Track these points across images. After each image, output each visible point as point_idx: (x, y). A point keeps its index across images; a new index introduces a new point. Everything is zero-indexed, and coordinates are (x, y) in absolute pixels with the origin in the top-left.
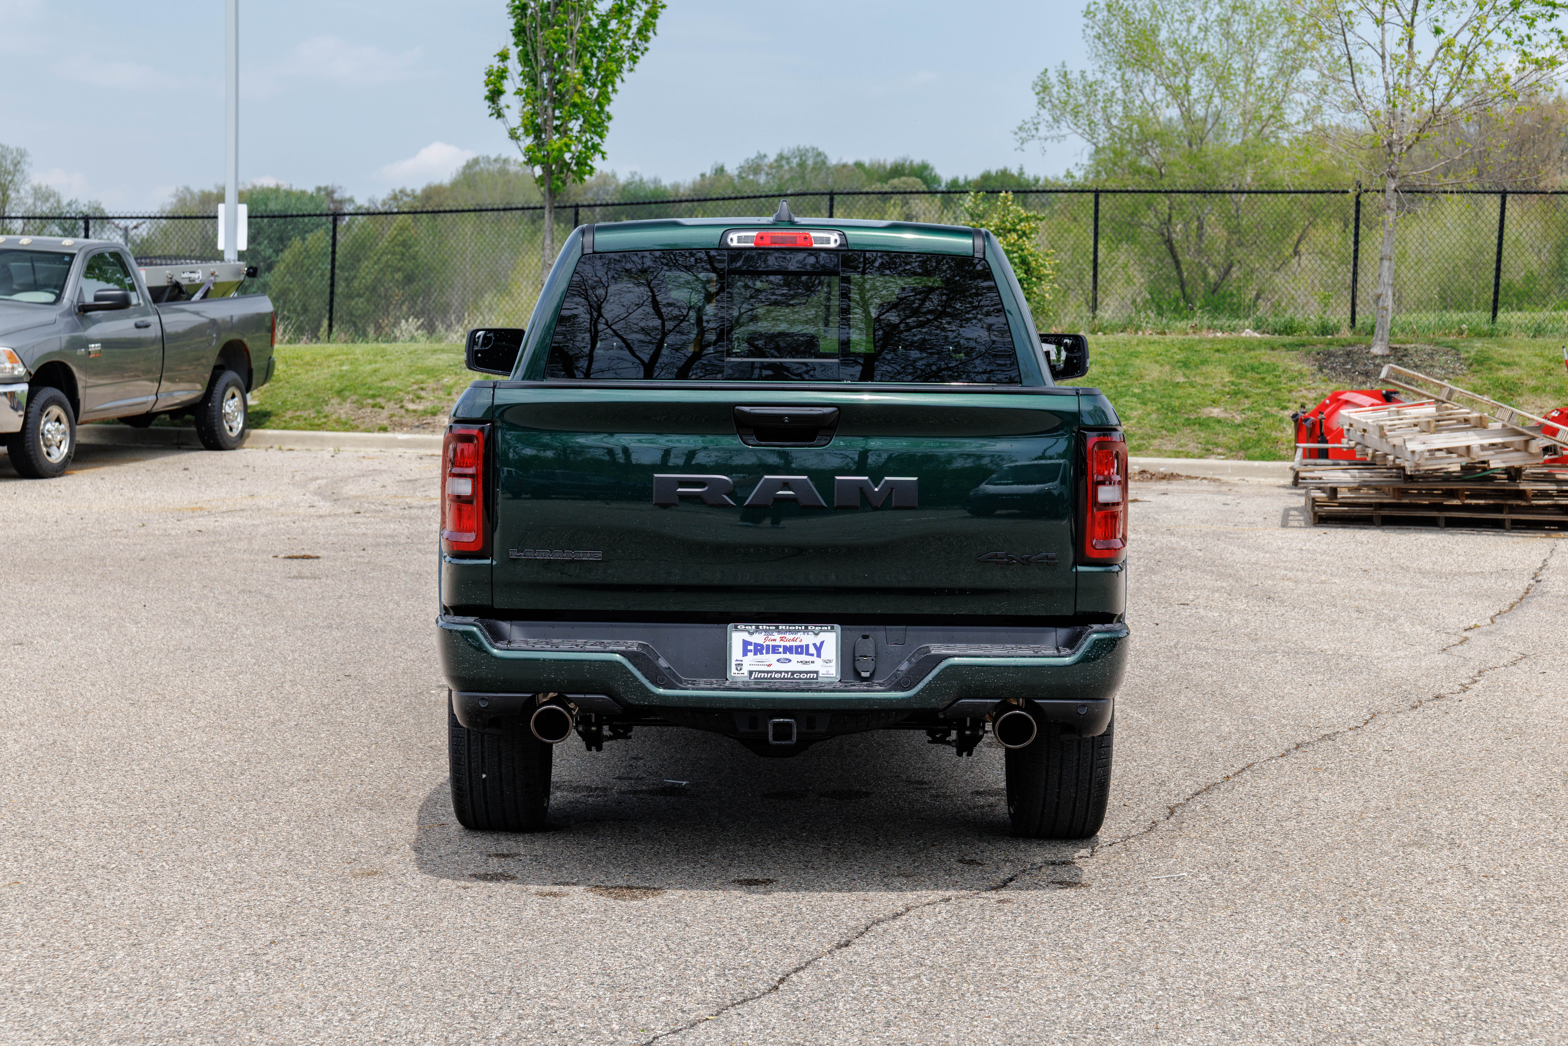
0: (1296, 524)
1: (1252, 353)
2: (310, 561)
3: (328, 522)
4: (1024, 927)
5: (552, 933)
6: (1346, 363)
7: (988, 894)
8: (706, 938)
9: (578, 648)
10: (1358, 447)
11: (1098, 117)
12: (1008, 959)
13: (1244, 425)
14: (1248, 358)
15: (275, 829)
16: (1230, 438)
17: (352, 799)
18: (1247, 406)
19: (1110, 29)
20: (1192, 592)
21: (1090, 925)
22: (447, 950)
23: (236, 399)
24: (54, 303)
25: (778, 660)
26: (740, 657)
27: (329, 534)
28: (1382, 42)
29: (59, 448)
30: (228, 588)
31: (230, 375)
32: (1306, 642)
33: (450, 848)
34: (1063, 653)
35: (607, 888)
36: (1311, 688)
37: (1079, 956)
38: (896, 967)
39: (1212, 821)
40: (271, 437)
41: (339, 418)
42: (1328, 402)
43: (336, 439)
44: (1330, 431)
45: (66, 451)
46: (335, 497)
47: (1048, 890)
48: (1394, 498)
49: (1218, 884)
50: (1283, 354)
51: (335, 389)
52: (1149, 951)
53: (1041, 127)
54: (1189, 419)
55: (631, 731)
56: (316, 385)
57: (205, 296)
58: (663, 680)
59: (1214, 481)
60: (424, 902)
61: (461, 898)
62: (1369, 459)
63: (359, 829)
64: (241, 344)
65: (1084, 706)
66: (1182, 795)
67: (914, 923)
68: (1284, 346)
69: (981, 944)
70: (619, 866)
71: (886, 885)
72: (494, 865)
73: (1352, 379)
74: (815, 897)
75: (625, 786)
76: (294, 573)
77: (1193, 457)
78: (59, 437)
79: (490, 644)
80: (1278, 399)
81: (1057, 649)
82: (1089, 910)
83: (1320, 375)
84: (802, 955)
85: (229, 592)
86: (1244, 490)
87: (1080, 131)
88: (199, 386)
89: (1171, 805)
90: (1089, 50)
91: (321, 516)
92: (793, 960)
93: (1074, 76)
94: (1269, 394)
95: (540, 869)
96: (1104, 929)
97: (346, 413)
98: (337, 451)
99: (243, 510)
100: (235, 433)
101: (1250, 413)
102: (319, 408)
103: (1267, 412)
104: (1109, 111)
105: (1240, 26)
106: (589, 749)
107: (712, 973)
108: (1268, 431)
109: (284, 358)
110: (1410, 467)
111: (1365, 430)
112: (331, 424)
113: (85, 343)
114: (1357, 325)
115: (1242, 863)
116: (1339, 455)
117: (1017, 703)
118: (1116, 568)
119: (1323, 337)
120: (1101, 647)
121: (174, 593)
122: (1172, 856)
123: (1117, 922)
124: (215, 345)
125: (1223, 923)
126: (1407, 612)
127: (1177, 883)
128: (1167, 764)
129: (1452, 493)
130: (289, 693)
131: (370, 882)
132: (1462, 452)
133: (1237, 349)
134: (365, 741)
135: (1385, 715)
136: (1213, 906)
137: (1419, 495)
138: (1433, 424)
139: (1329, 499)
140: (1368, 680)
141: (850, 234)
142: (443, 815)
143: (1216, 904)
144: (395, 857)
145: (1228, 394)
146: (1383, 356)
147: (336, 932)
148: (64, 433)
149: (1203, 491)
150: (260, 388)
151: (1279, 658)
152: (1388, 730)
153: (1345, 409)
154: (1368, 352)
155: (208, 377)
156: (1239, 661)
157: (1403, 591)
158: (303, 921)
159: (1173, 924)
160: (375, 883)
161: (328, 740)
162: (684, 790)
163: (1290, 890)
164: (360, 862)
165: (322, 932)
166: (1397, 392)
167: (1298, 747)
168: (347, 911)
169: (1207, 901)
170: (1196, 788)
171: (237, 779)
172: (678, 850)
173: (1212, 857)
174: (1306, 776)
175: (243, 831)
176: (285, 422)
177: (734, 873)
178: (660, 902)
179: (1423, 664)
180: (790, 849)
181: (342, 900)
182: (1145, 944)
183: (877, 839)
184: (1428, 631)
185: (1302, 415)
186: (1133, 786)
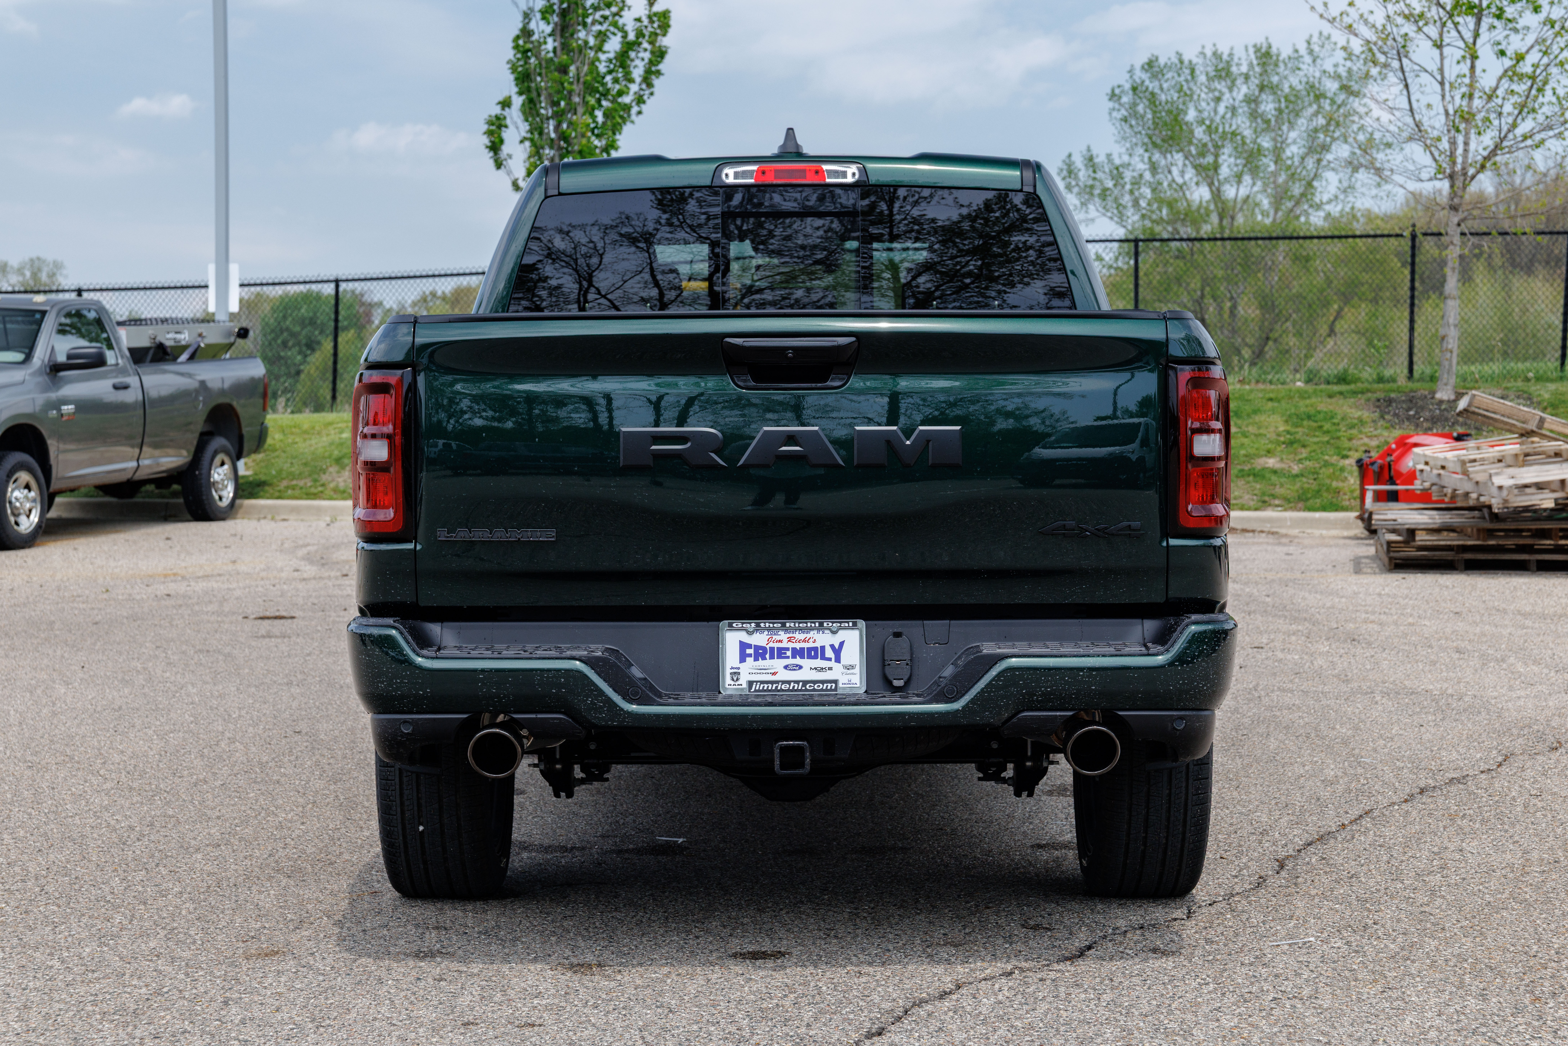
0: (1369, 570)
1: (1308, 402)
2: (282, 621)
3: (312, 585)
4: (1112, 1007)
5: (492, 1024)
6: (1409, 409)
7: (1061, 967)
8: (695, 1027)
9: (527, 655)
10: (1434, 488)
11: (1127, 199)
13: (1302, 475)
14: (1303, 406)
15: (161, 902)
16: (1287, 489)
17: (268, 865)
18: (1304, 455)
19: (1136, 111)
20: (1266, 636)
21: (1198, 1005)
23: (226, 467)
24: (24, 362)
25: (786, 667)
26: (737, 664)
27: (311, 596)
28: (1441, 70)
29: (28, 516)
30: (184, 647)
31: (219, 441)
32: (1406, 683)
33: (379, 920)
34: (1152, 651)
35: (572, 966)
36: (1422, 729)
39: (1334, 876)
40: (263, 507)
41: (337, 486)
42: (1394, 446)
43: (333, 508)
44: (1400, 474)
45: (36, 520)
46: (323, 561)
47: (1137, 960)
48: (1478, 539)
49: (1357, 952)
50: (1341, 402)
51: (334, 457)
54: (1242, 470)
55: (608, 771)
56: (313, 453)
57: (192, 358)
58: (637, 693)
59: (1273, 533)
60: (331, 988)
61: (380, 981)
62: (1446, 499)
63: (267, 901)
64: (230, 407)
65: (1181, 718)
66: (1290, 846)
67: (967, 1003)
68: (1341, 393)
69: (1057, 1030)
70: (590, 938)
71: (930, 956)
72: (432, 938)
73: (1417, 426)
74: (839, 974)
75: (608, 845)
76: (263, 632)
77: (1249, 509)
78: (28, 505)
79: (414, 651)
80: (1338, 448)
81: (1145, 646)
82: (1194, 984)
83: (1381, 422)
85: (184, 653)
86: (1306, 542)
87: (1109, 214)
88: (185, 453)
89: (1280, 857)
90: (1116, 132)
91: (304, 579)
93: (1101, 159)
94: (1328, 442)
95: (490, 943)
96: (1218, 1009)
97: (345, 481)
98: (334, 520)
99: (220, 575)
100: (225, 503)
101: (1308, 463)
102: (316, 476)
103: (1326, 461)
104: (1137, 193)
105: (1268, 106)
106: (557, 795)
108: (1328, 481)
109: (281, 427)
110: (1497, 505)
111: (1443, 467)
112: (328, 492)
113: (57, 405)
114: (1416, 374)
115: (1383, 926)
116: (1410, 497)
117: (1094, 716)
118: (1217, 542)
119: (1381, 386)
120: (1202, 642)
121: (120, 653)
122: (1291, 918)
123: (1232, 1000)
124: (202, 409)
125: (1374, 1001)
126: (1516, 653)
127: (1304, 951)
128: (1266, 810)
129: (1544, 534)
130: (224, 751)
131: (266, 965)
132: (1556, 486)
133: (1291, 398)
134: (301, 800)
135: (1521, 757)
136: (1356, 980)
137: (1506, 537)
138: (1521, 458)
139: (1406, 542)
140: (1490, 720)
141: (870, 166)
142: (379, 882)
143: (1360, 977)
144: (306, 933)
145: (1284, 443)
146: (1449, 401)
147: (203, 1032)
148: (34, 501)
149: (1261, 543)
150: (253, 456)
151: (1378, 698)
152: (1529, 773)
153: (1416, 450)
154: (1433, 398)
155: (195, 443)
156: (1332, 702)
157: (1505, 632)
158: (163, 1018)
159: (1308, 1003)
160: (273, 965)
161: (257, 801)
162: (680, 848)
163: (1454, 960)
164: (259, 940)
165: (185, 1032)
166: (1468, 435)
167: (1422, 791)
168: (226, 1003)
169: (1347, 973)
170: (1307, 837)
171: (130, 846)
172: (667, 918)
173: (1342, 918)
174: (1441, 824)
175: (119, 907)
176: (279, 491)
177: (735, 945)
178: (638, 982)
179: (1551, 704)
180: (808, 915)
181: (223, 988)
182: (1275, 1030)
183: (917, 901)
184: (1546, 671)
185: (1366, 460)
186: (1229, 836)
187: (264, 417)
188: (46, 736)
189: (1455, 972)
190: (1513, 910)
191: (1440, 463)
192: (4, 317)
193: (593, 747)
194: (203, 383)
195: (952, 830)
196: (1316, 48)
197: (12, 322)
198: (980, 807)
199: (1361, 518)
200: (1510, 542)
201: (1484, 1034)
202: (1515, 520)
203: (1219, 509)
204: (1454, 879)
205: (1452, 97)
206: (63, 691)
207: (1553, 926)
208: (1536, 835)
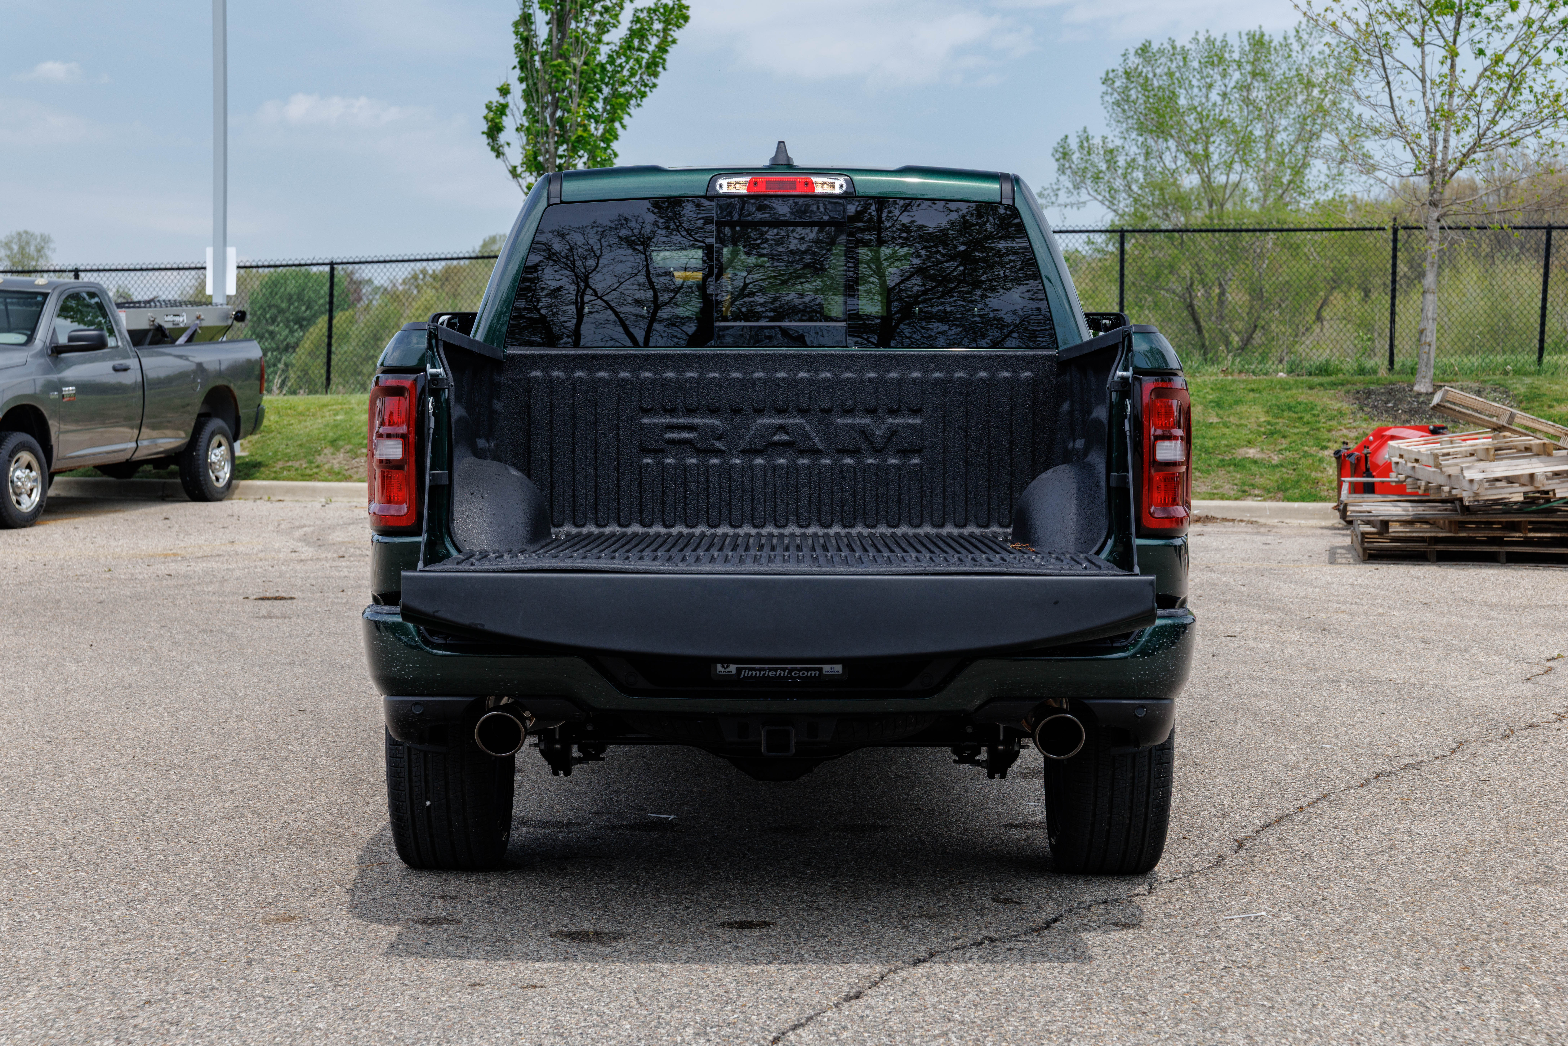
0: (1344, 561)
1: (1289, 392)
2: (283, 601)
3: (309, 566)
4: (1074, 974)
5: (497, 985)
6: (1389, 401)
7: (1028, 938)
8: (686, 990)
10: (1408, 480)
11: (1119, 183)
12: (1057, 1013)
13: (1282, 466)
14: (1284, 397)
15: (182, 871)
16: (1268, 479)
17: (281, 837)
18: (1284, 446)
19: (1128, 96)
20: (1239, 625)
21: (1154, 973)
22: (364, 1007)
23: (223, 448)
24: (25, 344)
27: (309, 577)
28: (1422, 67)
29: (30, 496)
30: (188, 627)
31: (217, 423)
32: (1371, 672)
33: (388, 890)
35: (570, 933)
36: (1383, 717)
37: (1143, 1008)
38: (918, 1023)
39: (1289, 855)
40: (259, 487)
41: (332, 468)
42: (1371, 438)
43: (329, 490)
44: (1376, 466)
45: (37, 499)
46: (320, 543)
47: (1099, 932)
48: (1450, 532)
49: (1304, 925)
50: (1321, 393)
51: (329, 438)
52: (1230, 1003)
53: (1060, 193)
54: (1223, 460)
55: (604, 751)
56: (308, 435)
57: (190, 340)
59: (1252, 523)
60: (346, 951)
61: (391, 945)
62: (1421, 492)
63: (283, 870)
64: (228, 389)
65: (1142, 706)
66: (1250, 828)
67: (940, 970)
68: (1321, 385)
69: (1022, 995)
70: (587, 908)
71: (906, 927)
72: (438, 908)
73: (1395, 418)
74: (820, 943)
75: (603, 821)
76: (264, 612)
77: (1229, 499)
78: (29, 485)
80: (1317, 439)
82: (1152, 954)
83: (1361, 414)
84: (802, 1009)
85: (188, 632)
86: (1284, 531)
87: (1100, 198)
88: (182, 434)
89: (1239, 837)
90: (1108, 116)
91: (302, 561)
92: (791, 1015)
93: (1096, 141)
94: (1308, 433)
95: (492, 912)
96: (1172, 977)
97: (339, 463)
98: (329, 501)
99: (219, 555)
100: (222, 483)
101: (1288, 453)
102: (311, 458)
103: (1306, 452)
104: (1129, 177)
105: (1260, 93)
106: (556, 773)
107: (690, 1031)
108: (1307, 472)
109: (277, 408)
110: (1467, 498)
111: (1417, 461)
112: (323, 473)
113: (59, 385)
114: (1397, 366)
115: (1331, 902)
116: (1387, 489)
117: (1061, 704)
118: (1178, 542)
119: (1361, 377)
120: (1163, 635)
121: (127, 633)
122: (1246, 894)
123: (1186, 968)
124: (200, 392)
125: (1317, 970)
126: (1479, 643)
127: (1255, 924)
128: (1229, 794)
129: (1513, 527)
130: (233, 728)
131: (285, 929)
132: (1525, 480)
133: (1272, 389)
134: (309, 776)
135: (1474, 744)
136: (1302, 951)
137: (1477, 529)
138: (1492, 452)
139: (1380, 533)
140: (1448, 708)
141: (857, 178)
142: (386, 853)
143: (1305, 948)
144: (320, 901)
145: (1264, 434)
146: (1427, 394)
147: (230, 990)
148: (35, 480)
149: (1240, 532)
150: (249, 438)
151: (1343, 687)
152: (1480, 759)
153: (1392, 443)
154: (1411, 390)
155: (193, 424)
156: (1298, 691)
157: (1470, 623)
158: (192, 976)
159: (1255, 971)
160: (291, 929)
161: (267, 776)
162: (671, 825)
163: (1394, 933)
164: (277, 906)
165: (213, 989)
166: (1444, 428)
167: (1378, 776)
168: (249, 963)
169: (1294, 945)
170: (1266, 819)
171: (149, 817)
172: (659, 890)
173: (1294, 895)
174: (1393, 807)
175: (144, 874)
176: (275, 472)
177: (723, 915)
178: (632, 949)
179: (1507, 693)
180: (792, 888)
181: (245, 950)
182: (1224, 995)
183: (895, 876)
184: (1506, 661)
185: (1344, 452)
186: (1192, 817)
187: (261, 399)
188: (61, 712)
189: (1394, 943)
190: (1453, 886)
191: (1414, 457)
192: (5, 299)
193: (590, 728)
194: (200, 365)
195: (930, 810)
196: (1305, 37)
197: (12, 304)
198: (957, 788)
199: (1336, 508)
200: (1480, 535)
201: (1415, 999)
202: (1486, 513)
203: (1180, 511)
204: (1401, 858)
205: (1433, 94)
206: (74, 668)
207: (1487, 902)
208: (1481, 818)
